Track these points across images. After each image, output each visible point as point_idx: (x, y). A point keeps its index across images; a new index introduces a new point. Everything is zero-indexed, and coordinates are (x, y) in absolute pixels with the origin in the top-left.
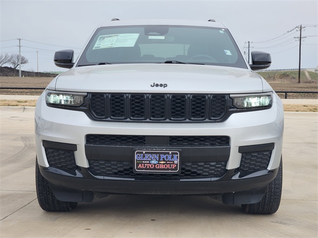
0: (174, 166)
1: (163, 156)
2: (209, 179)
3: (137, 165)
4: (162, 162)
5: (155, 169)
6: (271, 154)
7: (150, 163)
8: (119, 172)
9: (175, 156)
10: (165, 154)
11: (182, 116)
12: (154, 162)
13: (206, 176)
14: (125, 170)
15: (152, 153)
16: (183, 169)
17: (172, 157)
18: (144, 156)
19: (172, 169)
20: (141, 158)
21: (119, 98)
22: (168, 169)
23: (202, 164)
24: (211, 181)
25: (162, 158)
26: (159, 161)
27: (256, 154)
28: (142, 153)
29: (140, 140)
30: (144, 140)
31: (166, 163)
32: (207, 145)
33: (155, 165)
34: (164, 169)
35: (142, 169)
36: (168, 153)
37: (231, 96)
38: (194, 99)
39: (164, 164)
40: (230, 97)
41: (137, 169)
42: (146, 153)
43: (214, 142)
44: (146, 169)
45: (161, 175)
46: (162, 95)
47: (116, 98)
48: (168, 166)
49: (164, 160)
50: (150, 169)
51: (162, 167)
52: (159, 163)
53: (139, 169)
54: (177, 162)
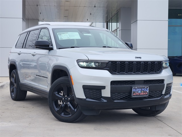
0: (146, 93)
1: (143, 89)
4: (142, 92)
5: (140, 95)
7: (138, 93)
8: (123, 98)
9: (147, 89)
10: (144, 88)
12: (139, 92)
14: (126, 97)
15: (139, 88)
16: (149, 95)
17: (146, 89)
18: (136, 90)
19: (146, 95)
20: (134, 91)
21: (123, 64)
22: (144, 95)
26: (141, 91)
28: (135, 88)
29: (133, 83)
30: (135, 83)
31: (144, 92)
33: (140, 93)
34: (143, 95)
35: (135, 95)
36: (145, 88)
39: (143, 93)
41: (133, 96)
42: (137, 88)
44: (136, 95)
46: (140, 62)
47: (122, 64)
49: (143, 91)
50: (138, 95)
51: (142, 94)
52: (141, 93)
53: (133, 95)
54: (148, 91)
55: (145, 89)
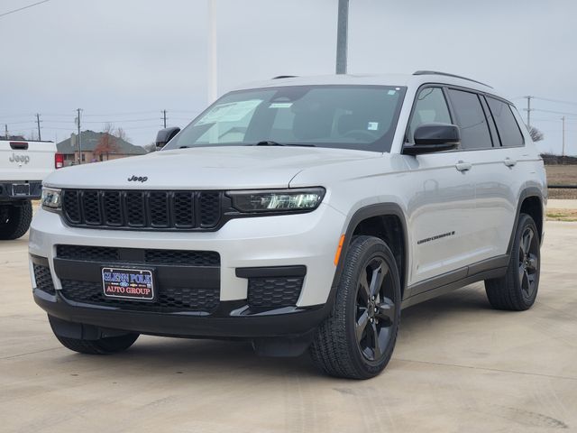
0: (147, 291)
1: (134, 277)
2: (198, 313)
3: (106, 289)
4: (133, 285)
5: (125, 294)
6: (302, 281)
7: (119, 286)
9: (147, 276)
10: (135, 273)
11: (165, 222)
12: (124, 284)
13: (195, 309)
15: (120, 272)
17: (144, 278)
18: (112, 276)
19: (145, 296)
20: (109, 279)
21: (92, 197)
22: (140, 295)
23: (188, 291)
24: (200, 316)
25: (132, 279)
26: (130, 283)
27: (272, 281)
28: (109, 271)
29: (112, 254)
30: (117, 254)
31: (138, 287)
32: (192, 264)
33: (125, 288)
34: (136, 295)
35: (111, 293)
36: (139, 273)
37: (228, 193)
38: (177, 198)
39: (135, 287)
40: (226, 195)
41: (106, 293)
42: (114, 271)
43: (201, 260)
44: (116, 293)
45: (126, 302)
47: (89, 196)
48: (141, 291)
49: (135, 283)
50: (120, 294)
51: (134, 291)
52: (130, 287)
53: (108, 293)
54: (150, 285)
55: (141, 277)
